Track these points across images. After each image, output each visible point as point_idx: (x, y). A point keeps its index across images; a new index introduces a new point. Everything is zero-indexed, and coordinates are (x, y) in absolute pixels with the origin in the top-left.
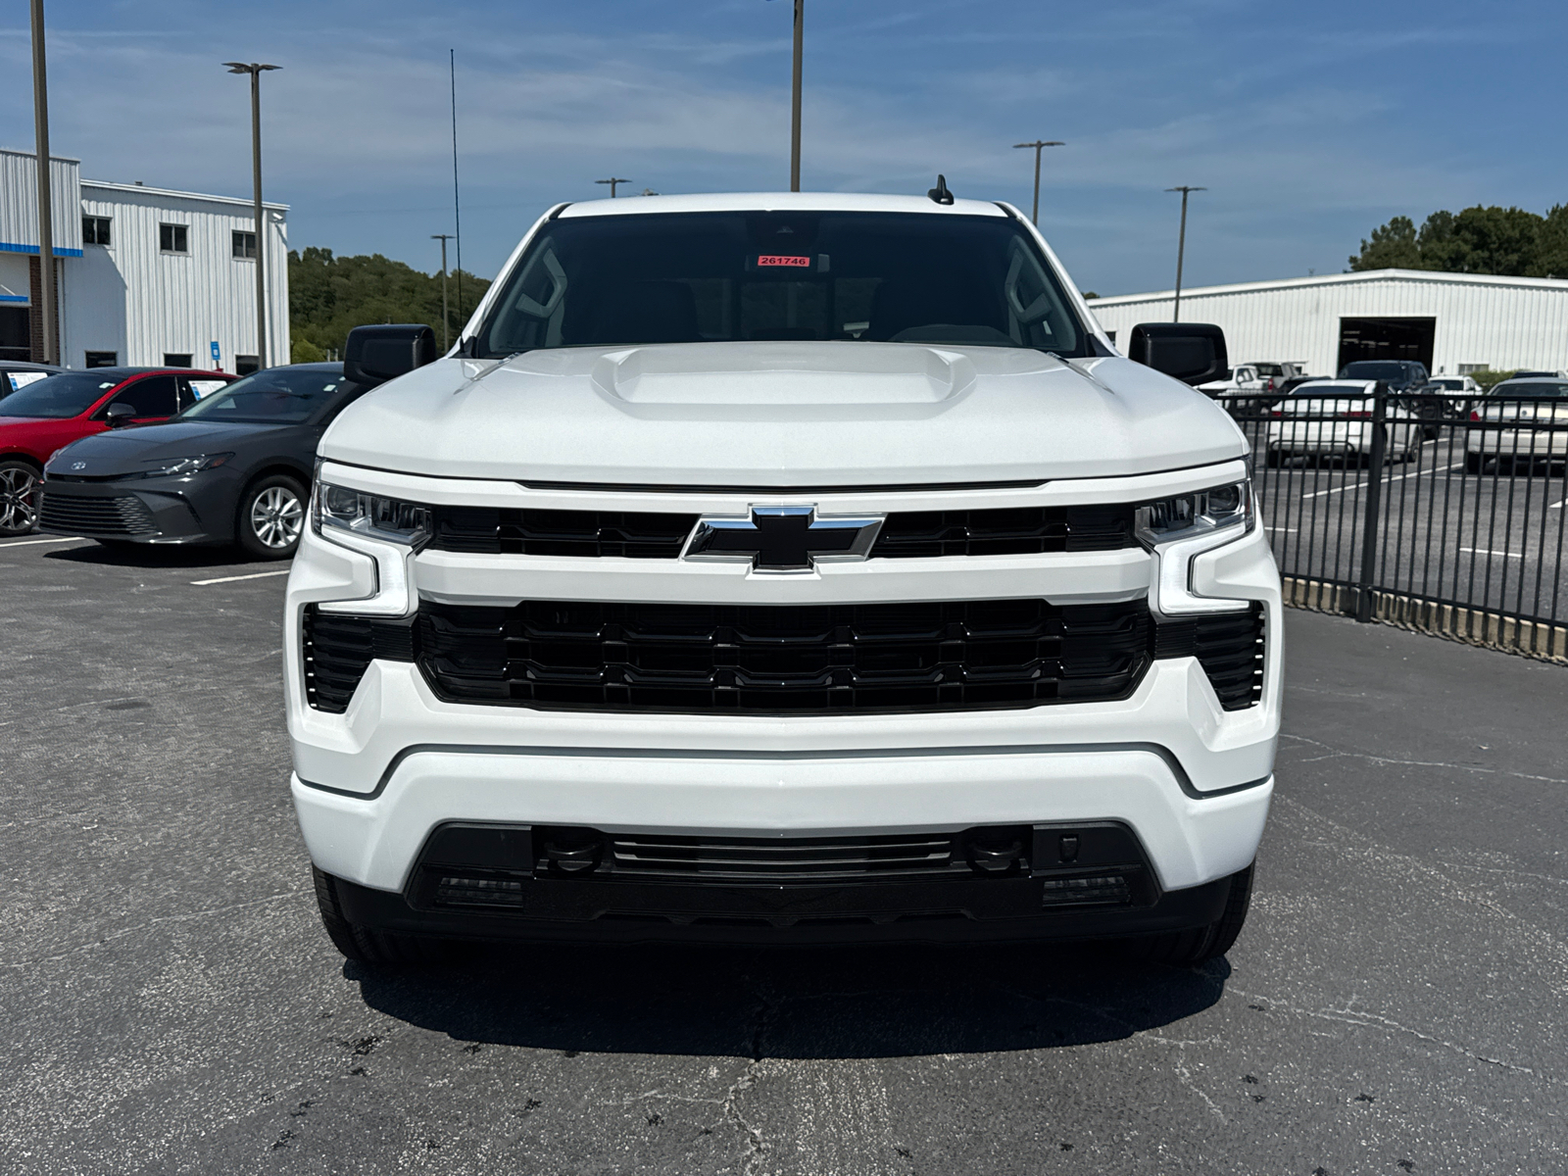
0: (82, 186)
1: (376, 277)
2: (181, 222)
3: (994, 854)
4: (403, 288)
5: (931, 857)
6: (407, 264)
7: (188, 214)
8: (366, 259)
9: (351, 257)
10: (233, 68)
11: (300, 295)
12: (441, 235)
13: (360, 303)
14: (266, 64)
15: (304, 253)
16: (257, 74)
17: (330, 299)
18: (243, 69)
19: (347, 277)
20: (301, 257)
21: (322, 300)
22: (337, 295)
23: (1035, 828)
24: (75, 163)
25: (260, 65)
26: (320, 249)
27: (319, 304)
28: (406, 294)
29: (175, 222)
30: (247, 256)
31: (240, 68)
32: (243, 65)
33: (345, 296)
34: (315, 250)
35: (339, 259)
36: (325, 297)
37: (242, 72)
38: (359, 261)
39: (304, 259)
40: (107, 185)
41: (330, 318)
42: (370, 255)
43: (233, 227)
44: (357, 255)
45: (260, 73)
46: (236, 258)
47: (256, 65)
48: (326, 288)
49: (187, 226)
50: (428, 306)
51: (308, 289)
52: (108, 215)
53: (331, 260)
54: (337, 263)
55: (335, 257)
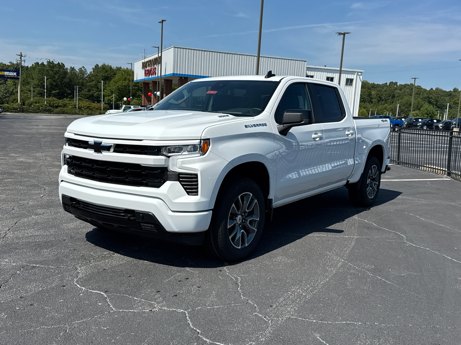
0: (307, 67)
1: (409, 90)
2: (332, 76)
3: (129, 215)
4: (417, 93)
5: (121, 214)
6: (421, 86)
7: (335, 74)
8: (408, 85)
9: (403, 84)
10: (338, 34)
11: (385, 96)
12: (414, 78)
13: (402, 98)
14: (347, 32)
15: (389, 83)
16: (345, 35)
17: (393, 97)
18: (341, 34)
19: (401, 90)
20: (388, 85)
21: (391, 97)
22: (396, 95)
23: (135, 211)
24: (306, 61)
25: (346, 32)
26: (394, 82)
27: (390, 98)
28: (417, 95)
29: (331, 76)
30: (350, 85)
31: (340, 34)
32: (341, 33)
33: (398, 96)
34: (393, 82)
35: (400, 85)
36: (392, 96)
37: (341, 35)
38: (405, 86)
39: (389, 85)
40: (314, 67)
41: (393, 102)
42: (409, 84)
43: (346, 77)
44: (405, 84)
45: (346, 35)
46: (346, 86)
47: (345, 33)
48: (392, 94)
49: (334, 77)
50: (424, 99)
51: (387, 94)
52: (313, 75)
53: (397, 85)
54: (399, 86)
55: (398, 84)
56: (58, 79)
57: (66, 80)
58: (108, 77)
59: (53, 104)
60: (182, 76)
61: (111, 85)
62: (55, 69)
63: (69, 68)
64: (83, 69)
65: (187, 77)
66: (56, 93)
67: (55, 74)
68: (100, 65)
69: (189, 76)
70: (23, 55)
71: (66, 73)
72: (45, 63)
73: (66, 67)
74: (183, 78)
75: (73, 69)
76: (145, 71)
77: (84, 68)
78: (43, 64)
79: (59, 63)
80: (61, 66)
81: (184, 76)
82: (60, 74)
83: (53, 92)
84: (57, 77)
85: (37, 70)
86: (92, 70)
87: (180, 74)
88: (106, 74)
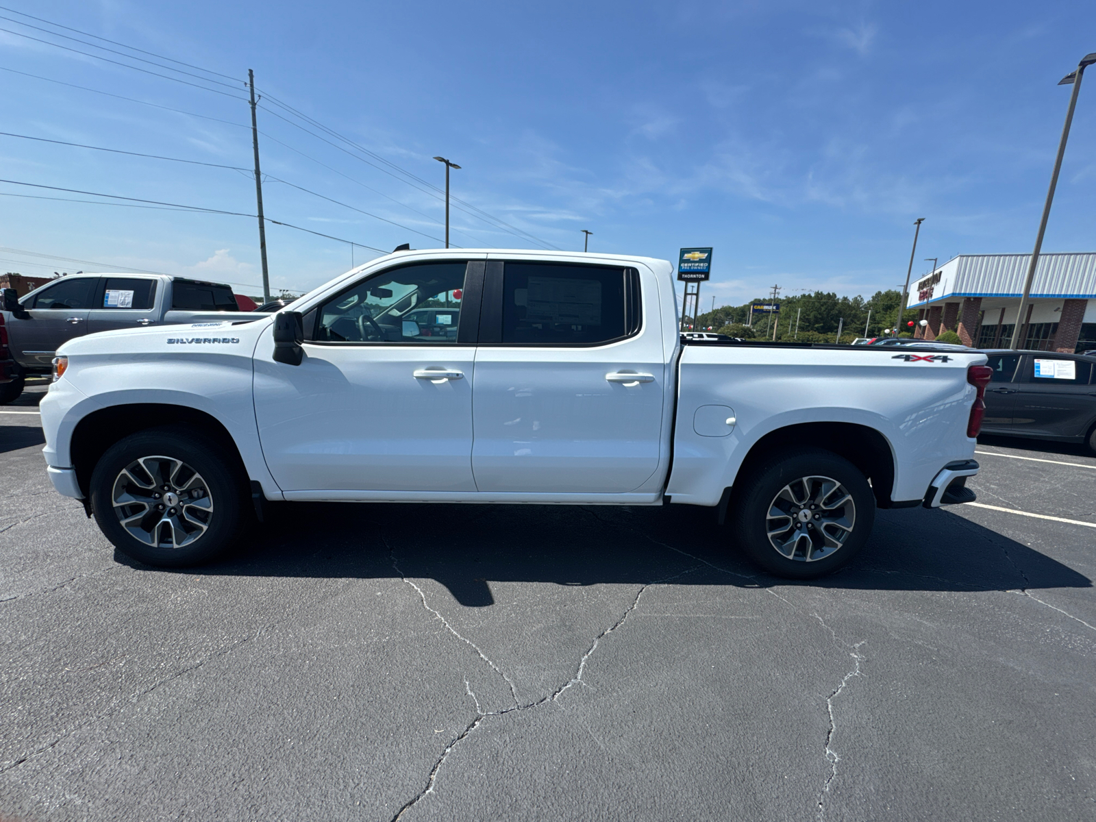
56: (824, 311)
57: (835, 312)
58: (891, 305)
59: (812, 338)
60: (969, 296)
61: (892, 315)
62: (823, 300)
63: (841, 298)
64: (858, 298)
65: (980, 296)
66: (821, 327)
67: (822, 305)
68: (883, 292)
69: (983, 296)
70: (778, 287)
71: (836, 303)
72: (813, 295)
73: (838, 297)
74: (972, 300)
75: (845, 299)
76: (921, 293)
77: (860, 296)
78: (810, 296)
79: (829, 294)
80: (831, 297)
81: (972, 296)
82: (829, 306)
83: (816, 326)
84: (823, 308)
85: (801, 302)
86: (871, 299)
87: (965, 294)
88: (890, 302)
